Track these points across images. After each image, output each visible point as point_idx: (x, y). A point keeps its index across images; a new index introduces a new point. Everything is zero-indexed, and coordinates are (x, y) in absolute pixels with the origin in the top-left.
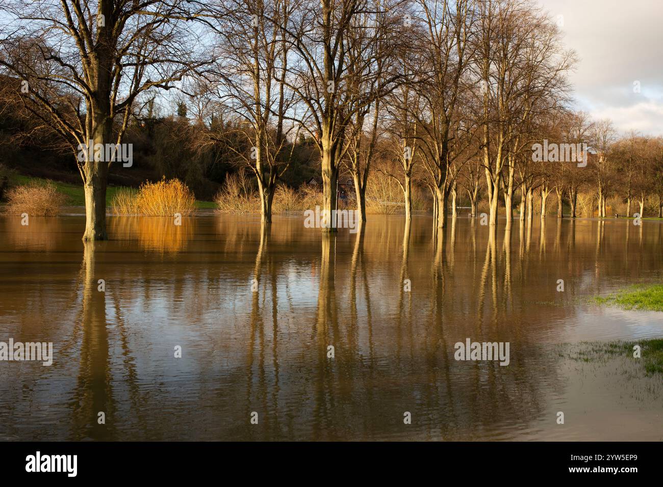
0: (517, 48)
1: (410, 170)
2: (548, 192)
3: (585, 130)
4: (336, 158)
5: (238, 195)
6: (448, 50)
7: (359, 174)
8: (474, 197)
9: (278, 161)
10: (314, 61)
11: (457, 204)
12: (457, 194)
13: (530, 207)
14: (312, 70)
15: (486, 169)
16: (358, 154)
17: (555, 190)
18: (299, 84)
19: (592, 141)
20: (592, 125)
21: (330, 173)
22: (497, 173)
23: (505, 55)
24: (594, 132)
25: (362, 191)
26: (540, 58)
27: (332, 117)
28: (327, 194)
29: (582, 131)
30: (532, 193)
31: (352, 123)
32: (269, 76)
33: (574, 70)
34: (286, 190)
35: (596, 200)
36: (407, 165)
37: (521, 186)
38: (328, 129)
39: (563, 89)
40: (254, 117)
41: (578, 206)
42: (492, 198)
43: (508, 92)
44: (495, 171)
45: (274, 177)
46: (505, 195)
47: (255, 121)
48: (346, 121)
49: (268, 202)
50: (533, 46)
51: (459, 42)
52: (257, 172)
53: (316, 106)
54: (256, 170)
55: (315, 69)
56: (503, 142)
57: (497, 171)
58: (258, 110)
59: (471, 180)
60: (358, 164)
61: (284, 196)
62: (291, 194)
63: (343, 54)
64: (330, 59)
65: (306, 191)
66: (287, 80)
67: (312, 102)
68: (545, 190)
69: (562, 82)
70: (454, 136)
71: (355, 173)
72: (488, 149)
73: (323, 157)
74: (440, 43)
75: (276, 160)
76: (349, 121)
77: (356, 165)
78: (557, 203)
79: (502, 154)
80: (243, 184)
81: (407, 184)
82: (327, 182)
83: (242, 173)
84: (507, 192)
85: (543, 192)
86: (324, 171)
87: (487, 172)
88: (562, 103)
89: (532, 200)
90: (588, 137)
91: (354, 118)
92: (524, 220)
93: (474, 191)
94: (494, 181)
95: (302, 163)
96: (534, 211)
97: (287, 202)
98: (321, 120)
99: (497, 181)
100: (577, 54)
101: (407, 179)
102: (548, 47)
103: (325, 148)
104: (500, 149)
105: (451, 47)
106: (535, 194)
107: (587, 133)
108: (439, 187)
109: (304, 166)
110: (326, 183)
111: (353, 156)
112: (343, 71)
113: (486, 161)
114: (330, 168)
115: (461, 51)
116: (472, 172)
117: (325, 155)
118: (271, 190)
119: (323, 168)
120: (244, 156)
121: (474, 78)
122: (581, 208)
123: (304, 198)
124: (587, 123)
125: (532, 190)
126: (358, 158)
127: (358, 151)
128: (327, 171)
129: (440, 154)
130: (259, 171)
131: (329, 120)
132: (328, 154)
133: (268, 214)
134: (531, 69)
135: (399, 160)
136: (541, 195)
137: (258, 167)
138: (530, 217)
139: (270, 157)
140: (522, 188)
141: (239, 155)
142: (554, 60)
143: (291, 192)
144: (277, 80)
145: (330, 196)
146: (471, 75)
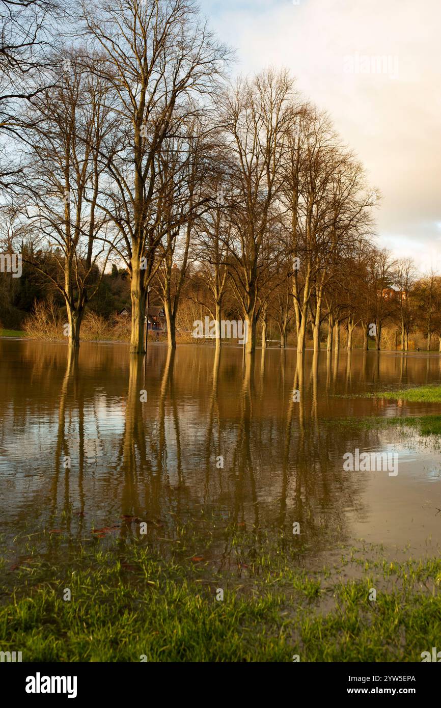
0: (325, 182)
1: (220, 299)
2: (354, 324)
3: (389, 267)
4: (145, 279)
5: (47, 322)
6: (258, 180)
7: (169, 300)
8: (284, 328)
9: (87, 284)
10: (124, 182)
11: (267, 337)
12: (267, 325)
13: (337, 339)
14: (122, 191)
15: (294, 298)
16: (169, 280)
17: (360, 323)
18: (110, 206)
19: (395, 277)
20: (395, 262)
21: (139, 294)
22: (304, 302)
23: (313, 188)
24: (397, 269)
25: (173, 318)
26: (346, 194)
27: (141, 238)
28: (136, 315)
29: (386, 267)
30: (339, 325)
31: (162, 245)
32: (80, 198)
33: (377, 206)
34: (96, 318)
35: (398, 334)
36: (218, 294)
37: (328, 317)
38: (138, 250)
39: (367, 223)
40: (63, 238)
41: (382, 340)
42: (300, 326)
43: (316, 224)
44: (303, 301)
45: (83, 300)
46: (313, 325)
47: (65, 244)
48: (156, 243)
49: (76, 325)
50: (339, 181)
51: (268, 173)
52: (66, 295)
53: (127, 229)
54: (65, 292)
55: (125, 189)
56: (311, 272)
57: (305, 300)
58: (68, 231)
59: (281, 311)
60: (169, 291)
61: (93, 322)
62: (101, 321)
63: (154, 176)
64: (141, 180)
65: (117, 319)
66: (98, 201)
67: (122, 222)
68: (351, 323)
69: (365, 216)
70: (263, 263)
71: (165, 299)
72: (296, 278)
73: (132, 278)
74: (250, 173)
75: (85, 283)
76: (158, 243)
77: (167, 291)
78: (363, 336)
79: (309, 283)
80: (52, 310)
81: (217, 313)
82: (136, 303)
83: (51, 300)
84: (314, 323)
85: (349, 325)
86: (133, 292)
87: (295, 301)
88: (366, 237)
89: (339, 332)
90: (392, 273)
91: (164, 240)
92: (331, 350)
93: (283, 323)
94: (302, 311)
95: (114, 294)
96: (341, 344)
97: (96, 330)
98: (130, 240)
99: (304, 310)
100: (380, 191)
101: (218, 308)
102: (353, 183)
103: (134, 269)
104: (307, 279)
105: (260, 177)
106: (342, 327)
107: (391, 270)
108: (248, 313)
109: (116, 297)
110: (134, 303)
111: (163, 283)
112: (153, 193)
113: (294, 291)
114: (138, 289)
115: (270, 183)
116: (282, 305)
117: (134, 275)
118: (80, 314)
119: (132, 289)
120: (52, 278)
121: (283, 209)
122: (385, 343)
123: (114, 326)
124: (390, 260)
125: (339, 322)
126: (169, 284)
127: (169, 277)
128: (136, 291)
129: (249, 281)
130: (67, 293)
131: (139, 241)
132: (138, 274)
133: (76, 338)
134: (337, 205)
135: (210, 289)
136: (347, 328)
137: (67, 289)
138: (336, 348)
139: (79, 280)
140: (329, 320)
141: (47, 277)
142: (359, 196)
143: (101, 319)
144: (88, 201)
145: (138, 317)
146: (280, 205)
